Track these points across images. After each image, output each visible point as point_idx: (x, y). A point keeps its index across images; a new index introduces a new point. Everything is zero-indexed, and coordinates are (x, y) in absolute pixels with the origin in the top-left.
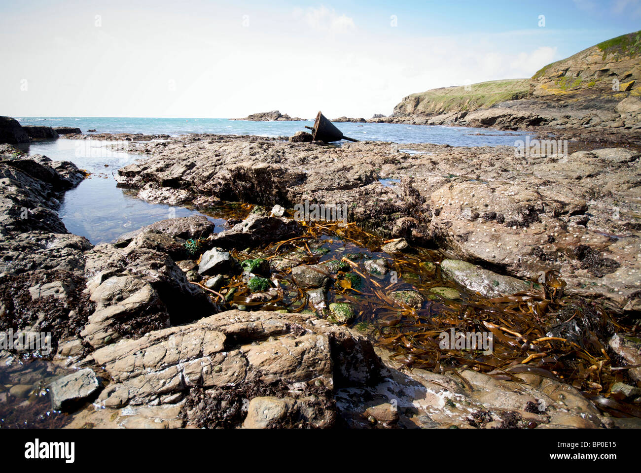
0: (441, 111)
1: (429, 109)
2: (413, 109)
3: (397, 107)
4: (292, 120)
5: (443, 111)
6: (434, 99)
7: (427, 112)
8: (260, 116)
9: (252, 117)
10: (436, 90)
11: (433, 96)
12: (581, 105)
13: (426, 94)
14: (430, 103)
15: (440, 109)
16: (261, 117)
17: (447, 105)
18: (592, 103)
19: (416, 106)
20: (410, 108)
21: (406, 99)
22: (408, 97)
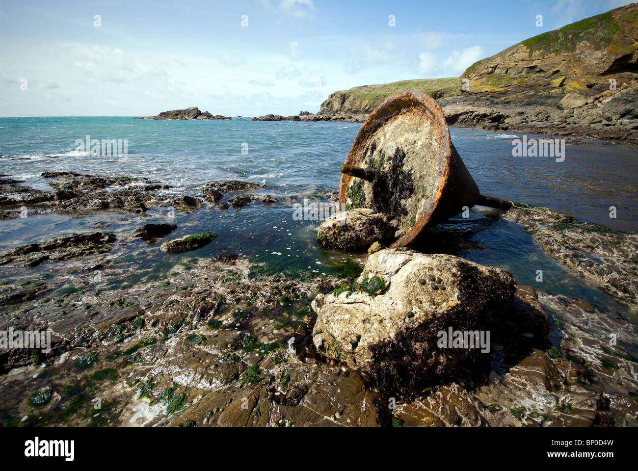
0: (367, 108)
1: (355, 107)
2: (340, 106)
3: (323, 104)
4: (214, 118)
5: (369, 108)
6: (359, 96)
7: (354, 110)
8: (175, 114)
9: (164, 115)
10: (359, 88)
11: (358, 94)
12: (523, 101)
13: (351, 91)
14: (356, 101)
15: (366, 106)
16: (177, 115)
17: (372, 103)
18: (533, 99)
19: (343, 103)
20: (336, 105)
21: (332, 96)
22: (334, 94)
